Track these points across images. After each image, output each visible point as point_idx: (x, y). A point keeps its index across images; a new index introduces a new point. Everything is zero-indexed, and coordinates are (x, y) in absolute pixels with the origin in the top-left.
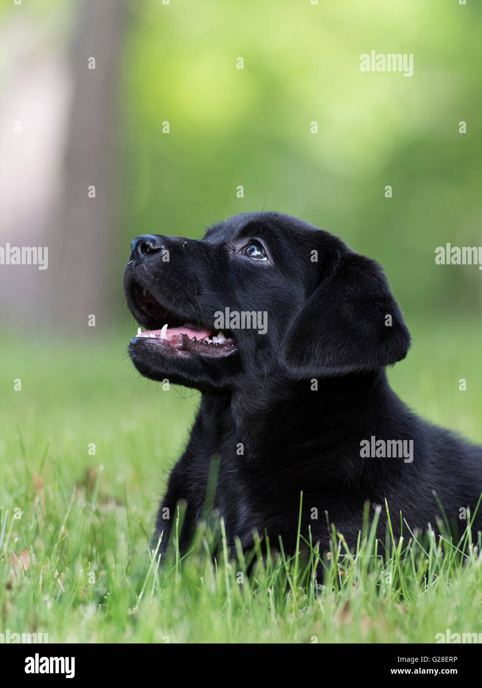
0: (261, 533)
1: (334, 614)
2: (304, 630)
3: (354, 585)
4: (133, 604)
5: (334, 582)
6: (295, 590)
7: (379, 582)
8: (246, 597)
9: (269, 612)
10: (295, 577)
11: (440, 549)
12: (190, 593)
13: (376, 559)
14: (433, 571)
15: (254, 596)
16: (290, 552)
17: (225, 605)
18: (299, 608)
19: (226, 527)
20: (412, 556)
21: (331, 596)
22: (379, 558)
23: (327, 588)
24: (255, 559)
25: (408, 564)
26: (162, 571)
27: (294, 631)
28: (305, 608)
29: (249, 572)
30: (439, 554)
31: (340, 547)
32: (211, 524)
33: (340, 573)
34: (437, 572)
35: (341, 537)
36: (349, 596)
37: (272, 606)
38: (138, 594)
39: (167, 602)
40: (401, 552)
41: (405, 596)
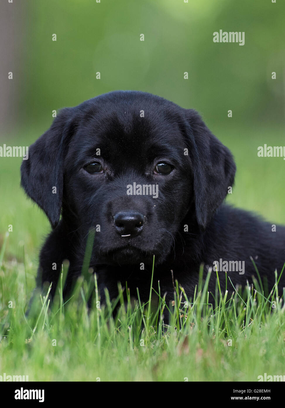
0: (123, 285)
1: (176, 347)
2: (154, 357)
3: (191, 325)
4: (29, 336)
5: (177, 323)
6: (148, 328)
7: (209, 324)
8: (112, 332)
9: (128, 343)
10: (148, 319)
11: (255, 300)
12: (71, 329)
13: (207, 306)
14: (250, 315)
15: (117, 331)
16: (144, 299)
17: (96, 337)
18: (150, 341)
19: (98, 281)
20: (234, 305)
21: (174, 333)
22: (210, 306)
23: (171, 327)
24: (119, 305)
25: (231, 311)
26: (50, 312)
27: (146, 358)
28: (154, 342)
29: (115, 314)
30: (254, 304)
31: (181, 297)
32: (87, 278)
33: (181, 316)
34: (252, 317)
35: (182, 289)
36: (187, 333)
37: (131, 340)
38: (33, 328)
39: (54, 335)
40: (226, 302)
41: (228, 334)
